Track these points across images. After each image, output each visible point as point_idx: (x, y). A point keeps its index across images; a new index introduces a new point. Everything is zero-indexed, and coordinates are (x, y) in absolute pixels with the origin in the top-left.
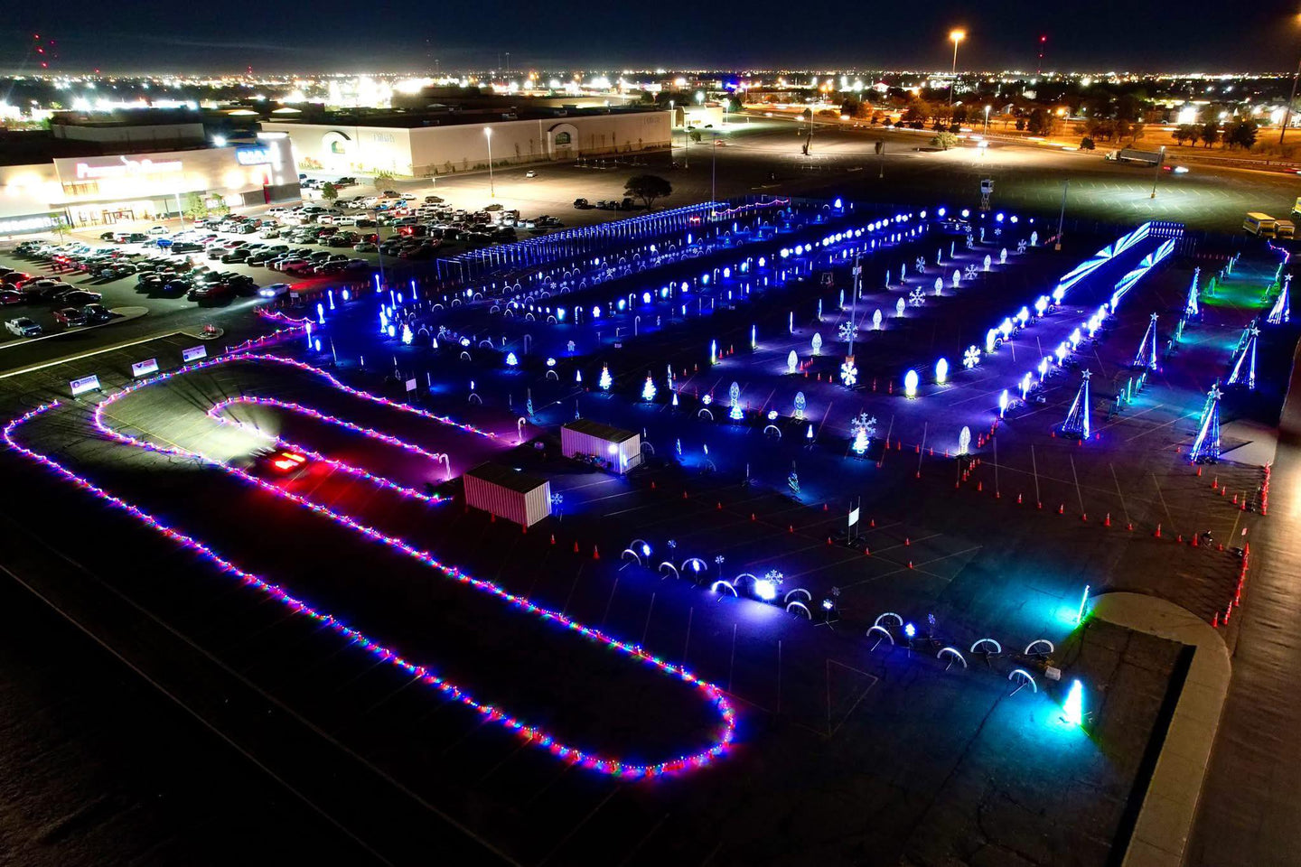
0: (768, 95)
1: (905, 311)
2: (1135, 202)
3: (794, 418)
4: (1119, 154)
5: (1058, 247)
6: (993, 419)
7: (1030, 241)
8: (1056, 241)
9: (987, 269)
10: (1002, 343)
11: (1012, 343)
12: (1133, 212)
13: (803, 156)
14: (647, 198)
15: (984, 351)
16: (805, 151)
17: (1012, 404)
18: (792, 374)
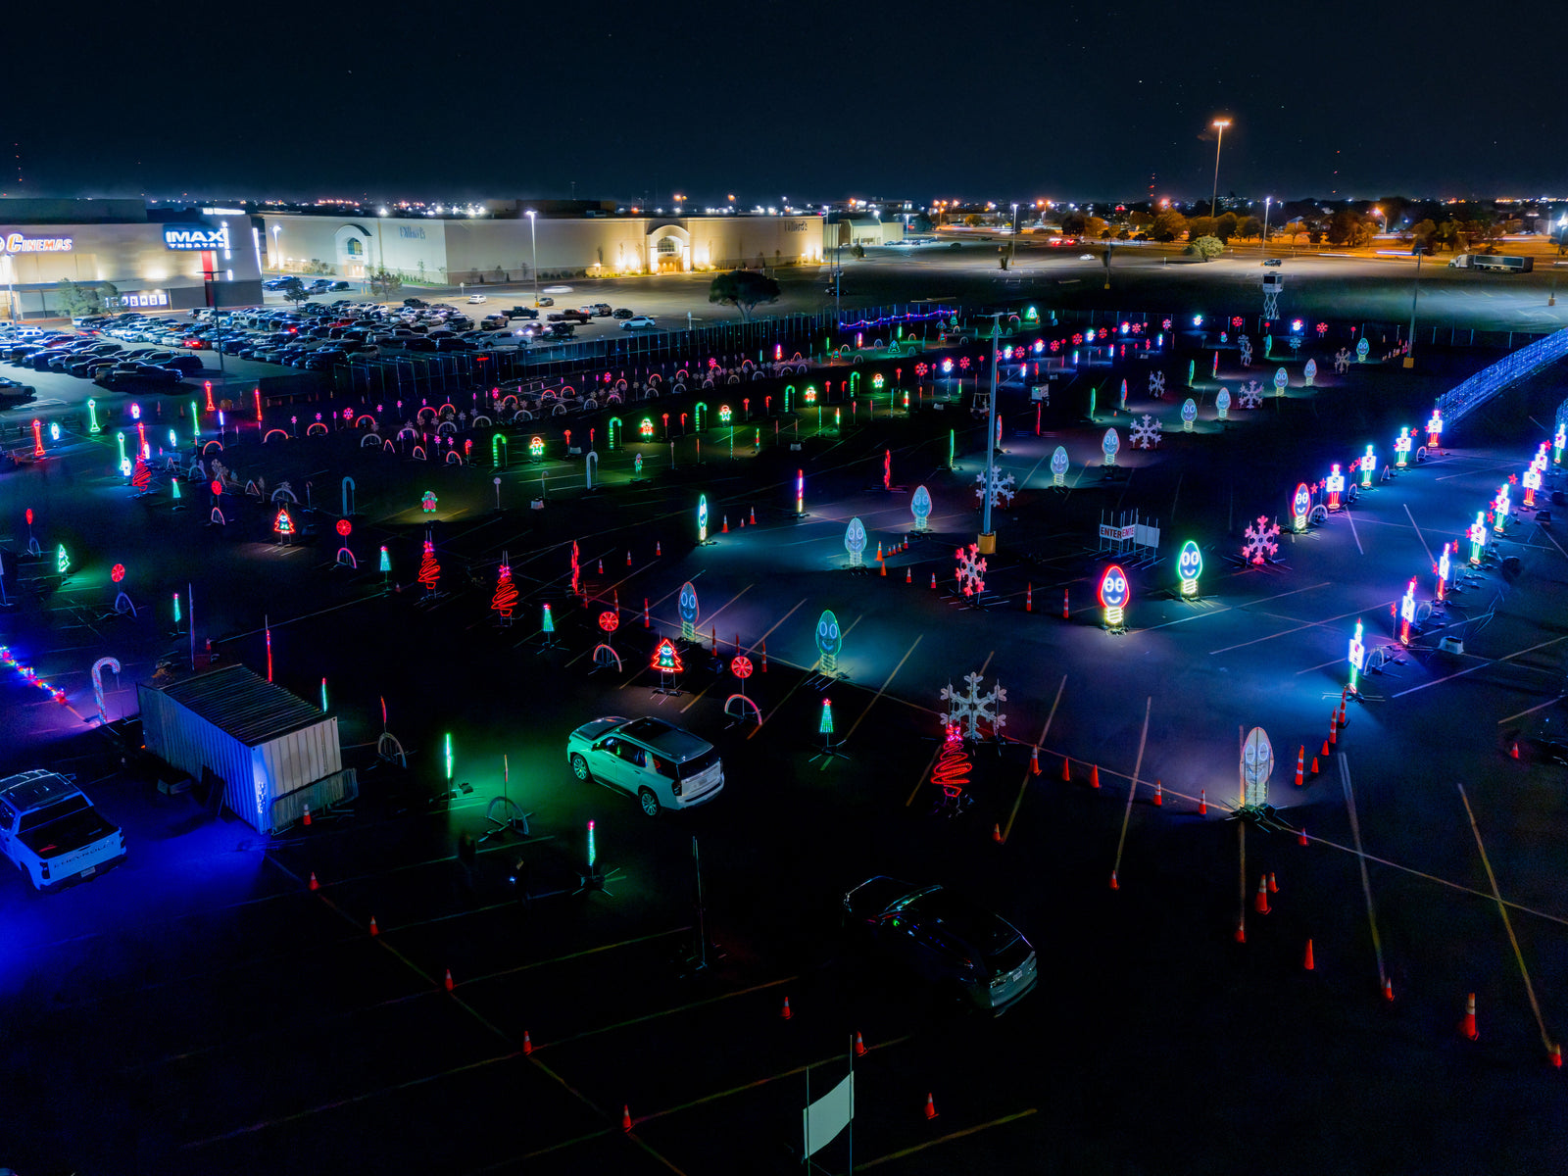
0: (970, 216)
1: (1119, 455)
2: (1525, 310)
3: (816, 672)
4: (1470, 260)
5: (1408, 363)
6: (1330, 696)
7: (1355, 355)
8: (1402, 356)
9: (1280, 392)
10: (1326, 516)
11: (1348, 515)
12: (1525, 322)
13: (1001, 271)
14: (743, 306)
15: (1288, 530)
16: (1004, 267)
17: (1376, 657)
18: (854, 570)
